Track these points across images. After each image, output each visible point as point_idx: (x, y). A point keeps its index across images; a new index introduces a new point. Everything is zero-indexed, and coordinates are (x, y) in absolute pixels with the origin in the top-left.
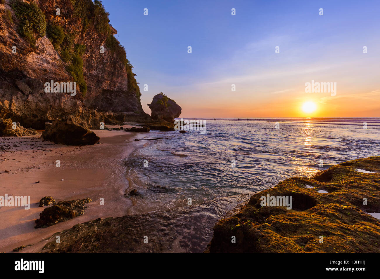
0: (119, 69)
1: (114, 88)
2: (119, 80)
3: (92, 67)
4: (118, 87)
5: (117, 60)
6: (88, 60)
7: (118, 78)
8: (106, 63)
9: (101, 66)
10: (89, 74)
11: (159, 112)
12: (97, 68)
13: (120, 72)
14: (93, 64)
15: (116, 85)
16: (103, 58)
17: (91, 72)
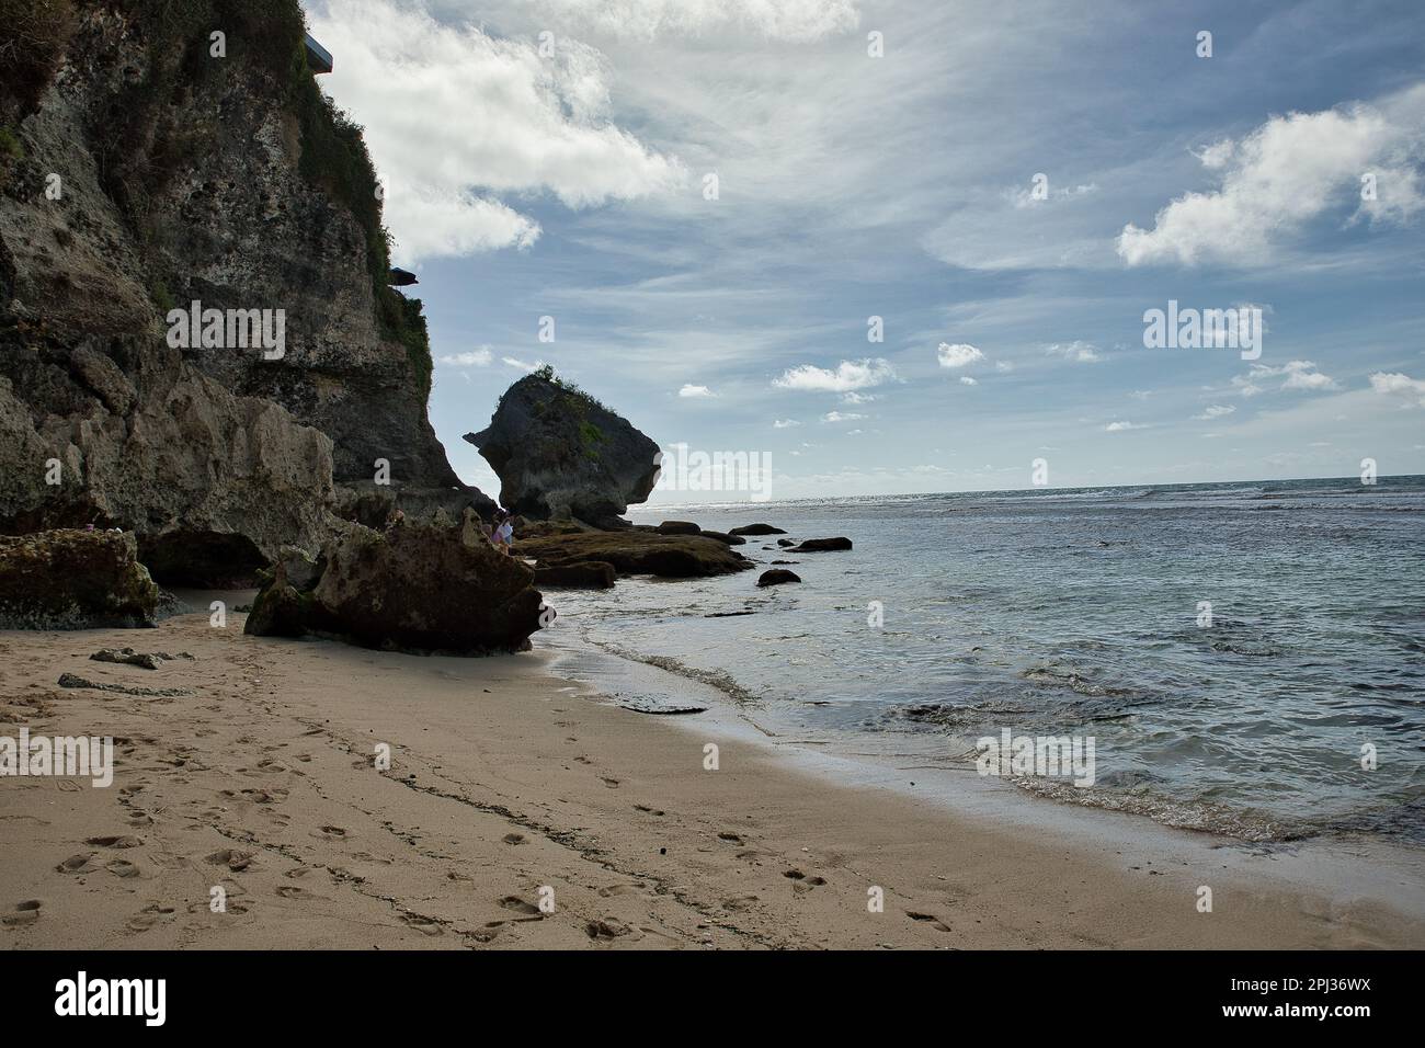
0: (337, 251)
1: (309, 349)
2: (334, 309)
3: (208, 243)
4: (327, 344)
5: (329, 205)
6: (190, 211)
7: (327, 298)
8: (275, 221)
9: (251, 242)
10: (192, 284)
11: (546, 475)
12: (229, 251)
13: (339, 267)
14: (213, 233)
15: (317, 335)
16: (265, 197)
17: (200, 274)
